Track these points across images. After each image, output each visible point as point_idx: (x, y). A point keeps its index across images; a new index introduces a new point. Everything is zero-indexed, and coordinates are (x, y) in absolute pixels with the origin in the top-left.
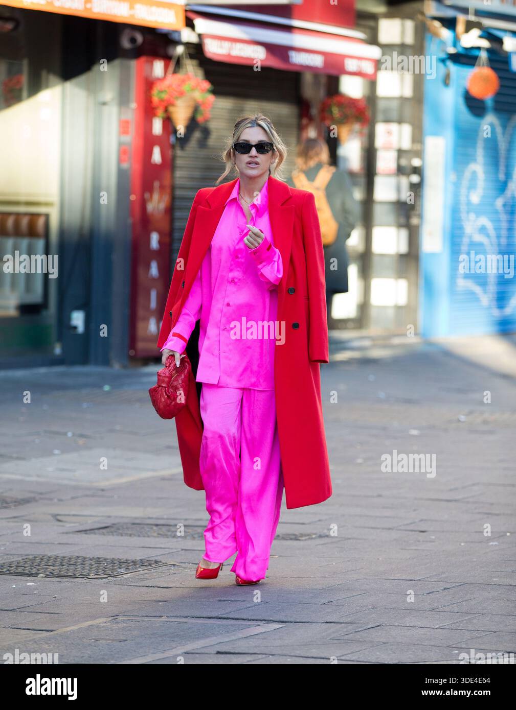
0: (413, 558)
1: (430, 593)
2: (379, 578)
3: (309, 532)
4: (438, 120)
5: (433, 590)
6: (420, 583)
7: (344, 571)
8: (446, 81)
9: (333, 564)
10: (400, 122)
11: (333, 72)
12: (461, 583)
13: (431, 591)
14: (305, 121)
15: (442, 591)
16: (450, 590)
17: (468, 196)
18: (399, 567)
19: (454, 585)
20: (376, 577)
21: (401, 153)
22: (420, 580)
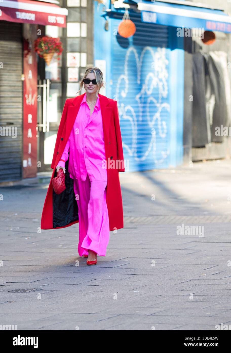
0: (90, 301)
1: (100, 321)
2: (71, 313)
3: (31, 288)
4: (102, 50)
5: (102, 319)
6: (94, 315)
7: (51, 309)
8: (106, 28)
9: (45, 306)
10: (80, 52)
11: (42, 24)
12: (118, 314)
13: (101, 320)
14: (26, 52)
15: (107, 320)
16: (111, 319)
17: (120, 93)
18: (83, 306)
19: (114, 316)
20: (70, 313)
21: (81, 68)
22: (94, 313)
